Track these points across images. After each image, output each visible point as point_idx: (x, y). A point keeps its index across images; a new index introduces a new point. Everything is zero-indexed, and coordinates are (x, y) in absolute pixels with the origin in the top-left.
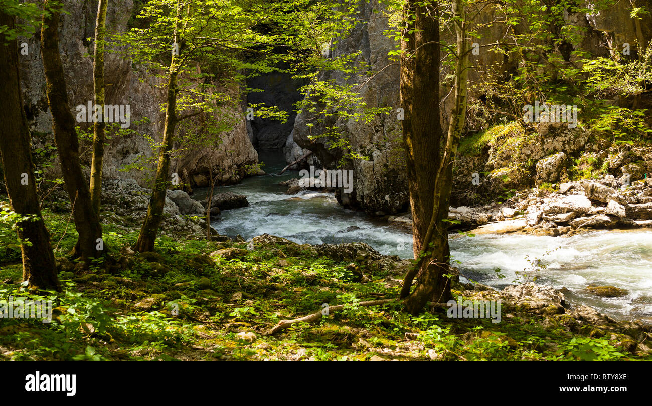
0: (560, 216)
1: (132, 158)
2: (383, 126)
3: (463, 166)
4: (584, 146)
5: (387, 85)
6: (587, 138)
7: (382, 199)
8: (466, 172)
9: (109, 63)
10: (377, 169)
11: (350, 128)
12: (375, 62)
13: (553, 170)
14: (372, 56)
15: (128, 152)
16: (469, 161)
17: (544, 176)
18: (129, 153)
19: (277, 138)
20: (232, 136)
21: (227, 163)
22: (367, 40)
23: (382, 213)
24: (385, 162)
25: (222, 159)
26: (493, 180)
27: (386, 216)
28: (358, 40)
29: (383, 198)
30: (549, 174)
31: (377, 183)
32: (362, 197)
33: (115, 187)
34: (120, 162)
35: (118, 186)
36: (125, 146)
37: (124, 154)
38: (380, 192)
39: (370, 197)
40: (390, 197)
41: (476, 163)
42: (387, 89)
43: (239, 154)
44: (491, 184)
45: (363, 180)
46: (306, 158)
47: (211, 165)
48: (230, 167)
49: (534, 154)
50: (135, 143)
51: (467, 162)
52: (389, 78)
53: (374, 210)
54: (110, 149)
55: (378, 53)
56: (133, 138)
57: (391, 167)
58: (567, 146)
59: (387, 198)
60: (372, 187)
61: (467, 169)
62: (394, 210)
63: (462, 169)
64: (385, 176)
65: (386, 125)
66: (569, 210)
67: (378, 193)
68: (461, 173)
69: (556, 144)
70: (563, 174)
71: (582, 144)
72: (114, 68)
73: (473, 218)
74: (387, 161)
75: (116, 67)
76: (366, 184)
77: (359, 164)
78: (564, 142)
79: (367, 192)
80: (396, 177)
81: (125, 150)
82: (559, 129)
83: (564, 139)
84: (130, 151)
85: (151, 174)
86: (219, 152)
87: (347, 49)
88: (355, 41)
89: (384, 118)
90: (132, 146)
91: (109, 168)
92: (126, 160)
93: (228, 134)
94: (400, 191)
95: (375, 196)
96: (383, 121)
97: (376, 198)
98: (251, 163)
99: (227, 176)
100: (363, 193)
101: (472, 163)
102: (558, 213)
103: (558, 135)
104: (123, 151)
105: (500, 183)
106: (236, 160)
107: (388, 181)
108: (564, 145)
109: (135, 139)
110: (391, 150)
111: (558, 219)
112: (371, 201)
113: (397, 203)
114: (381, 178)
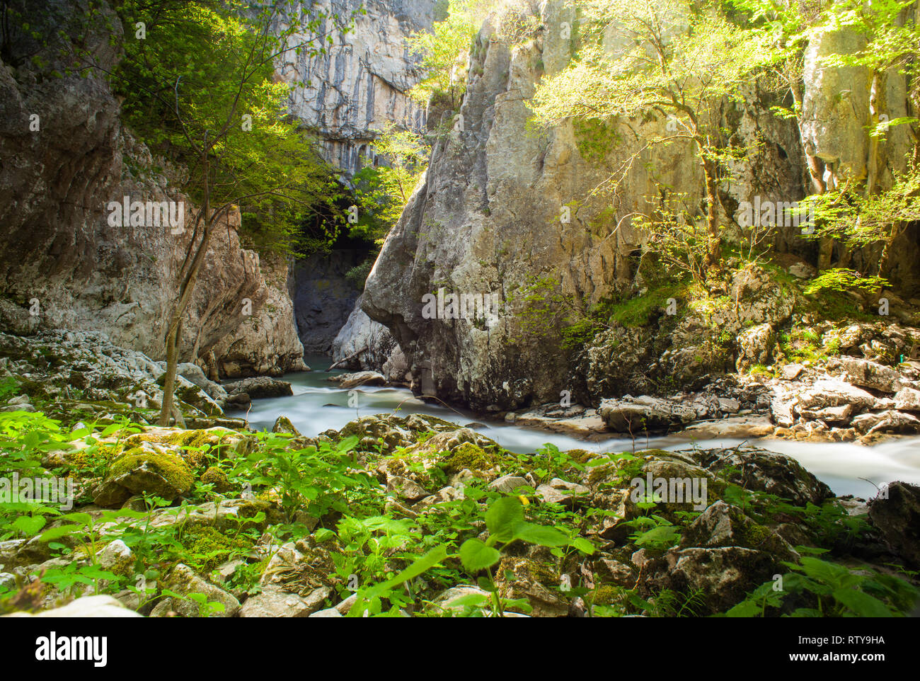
0: (829, 410)
1: (116, 309)
2: (501, 281)
3: (625, 340)
4: (790, 318)
5: (510, 226)
6: (791, 307)
7: (498, 388)
8: (629, 348)
9: (61, 109)
10: (493, 342)
11: (456, 281)
12: (494, 194)
13: (762, 347)
14: (490, 185)
15: (111, 299)
16: (633, 332)
17: (751, 355)
18: (114, 301)
19: (322, 342)
20: (275, 320)
21: (268, 350)
22: (484, 166)
23: (497, 408)
24: (504, 333)
25: (262, 345)
26: (675, 360)
27: (502, 414)
28: (469, 164)
29: (499, 386)
30: (757, 353)
31: (493, 362)
32: (467, 385)
33: (58, 338)
34: (95, 313)
35: (65, 338)
36: (107, 288)
37: (104, 301)
38: (495, 375)
39: (481, 384)
40: (510, 385)
41: (641, 336)
42: (509, 231)
43: (282, 344)
44: (672, 365)
45: (472, 358)
46: (358, 354)
47: (247, 352)
48: (270, 357)
49: (728, 325)
50: (125, 287)
51: (630, 335)
52: (512, 216)
53: (485, 404)
54: (68, 281)
55: (499, 181)
56: (123, 279)
57: (512, 341)
58: (768, 316)
59: (505, 385)
60: (485, 369)
61: (631, 344)
62: (514, 404)
63: (624, 344)
64: (504, 353)
65: (506, 281)
66: (842, 403)
67: (492, 377)
68: (623, 349)
69: (755, 311)
70: (776, 353)
71: (787, 314)
72: (73, 123)
73: (674, 413)
74: (507, 332)
75: (78, 124)
76: (477, 363)
77: (465, 334)
78: (764, 310)
79: (477, 376)
80: (517, 357)
81: (107, 295)
82: (756, 293)
83: (764, 306)
84: (115, 298)
85: (150, 338)
86: (259, 337)
87: (454, 175)
88: (465, 165)
89: (504, 271)
90: (120, 291)
91: (62, 313)
92: (107, 311)
93: (271, 318)
94: (523, 377)
95: (487, 383)
96: (503, 275)
97: (489, 385)
98: (295, 356)
99: (265, 367)
100: (469, 378)
101: (636, 336)
102: (824, 406)
103: (757, 300)
104: (103, 296)
105: (685, 363)
106: (278, 348)
107: (507, 361)
108: (764, 314)
109: (126, 280)
110: (513, 316)
111: (830, 415)
112: (482, 389)
113: (519, 394)
114: (498, 356)
